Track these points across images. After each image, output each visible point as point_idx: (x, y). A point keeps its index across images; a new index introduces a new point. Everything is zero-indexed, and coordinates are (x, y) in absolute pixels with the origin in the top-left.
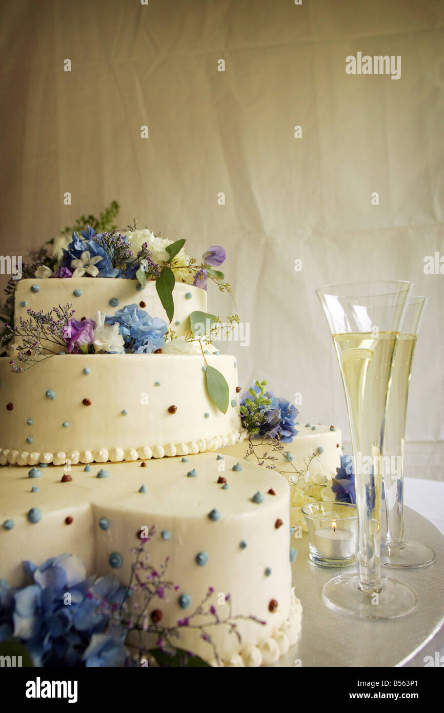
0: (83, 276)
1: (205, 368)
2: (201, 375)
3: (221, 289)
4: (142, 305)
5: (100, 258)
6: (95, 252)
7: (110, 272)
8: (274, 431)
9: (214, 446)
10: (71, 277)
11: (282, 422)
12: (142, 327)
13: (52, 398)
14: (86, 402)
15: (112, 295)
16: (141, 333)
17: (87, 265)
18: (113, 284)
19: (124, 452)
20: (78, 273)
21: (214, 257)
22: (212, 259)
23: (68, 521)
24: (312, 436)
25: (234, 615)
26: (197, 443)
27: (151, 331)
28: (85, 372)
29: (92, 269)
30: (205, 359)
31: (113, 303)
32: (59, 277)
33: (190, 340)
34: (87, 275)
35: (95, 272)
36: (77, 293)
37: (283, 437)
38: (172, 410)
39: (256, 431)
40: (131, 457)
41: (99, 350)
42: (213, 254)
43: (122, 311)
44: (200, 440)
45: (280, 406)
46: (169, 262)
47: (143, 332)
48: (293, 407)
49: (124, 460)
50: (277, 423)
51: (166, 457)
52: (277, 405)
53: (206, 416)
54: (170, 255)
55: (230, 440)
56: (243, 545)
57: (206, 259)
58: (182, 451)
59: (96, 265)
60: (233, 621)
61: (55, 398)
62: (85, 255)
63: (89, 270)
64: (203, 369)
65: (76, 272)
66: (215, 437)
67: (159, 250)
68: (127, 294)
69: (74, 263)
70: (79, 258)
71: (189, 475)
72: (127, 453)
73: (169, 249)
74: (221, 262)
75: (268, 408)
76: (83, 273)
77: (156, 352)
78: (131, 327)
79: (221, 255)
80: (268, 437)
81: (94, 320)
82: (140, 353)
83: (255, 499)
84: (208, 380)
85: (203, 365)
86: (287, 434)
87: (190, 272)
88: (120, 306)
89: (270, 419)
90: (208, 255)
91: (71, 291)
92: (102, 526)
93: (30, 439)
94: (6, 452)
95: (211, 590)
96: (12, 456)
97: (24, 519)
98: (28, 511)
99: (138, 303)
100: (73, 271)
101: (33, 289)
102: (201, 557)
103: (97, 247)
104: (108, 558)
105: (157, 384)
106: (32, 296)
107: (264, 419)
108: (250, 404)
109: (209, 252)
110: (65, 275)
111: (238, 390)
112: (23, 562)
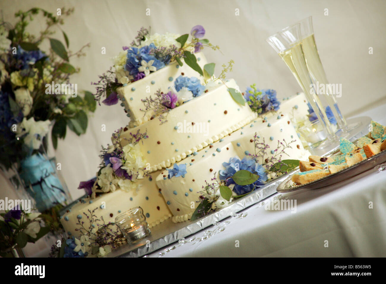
0: (150, 74)
1: (228, 89)
2: (228, 94)
3: (215, 49)
4: (183, 74)
5: (152, 61)
6: (147, 59)
7: (160, 65)
8: (269, 106)
10: (145, 76)
11: (271, 101)
12: (193, 84)
15: (168, 76)
17: (148, 67)
18: (165, 70)
20: (147, 73)
21: (199, 32)
22: (198, 34)
23: (228, 149)
28: (186, 112)
29: (153, 68)
30: (226, 86)
31: (170, 79)
32: (141, 78)
33: (214, 80)
34: (151, 72)
35: (154, 69)
36: (153, 82)
37: (275, 108)
38: (226, 112)
39: (261, 110)
41: (183, 102)
42: (197, 31)
43: (177, 81)
45: (266, 93)
46: (182, 46)
47: (194, 86)
48: (272, 90)
50: (269, 102)
51: (234, 132)
53: (239, 110)
54: (181, 43)
55: (253, 117)
58: (238, 127)
59: (153, 65)
62: (143, 63)
63: (151, 69)
65: (145, 72)
66: (246, 118)
68: (173, 72)
69: (140, 69)
70: (141, 65)
71: (251, 126)
73: (179, 40)
74: (203, 33)
75: (261, 96)
76: (149, 72)
77: (206, 92)
78: (188, 86)
79: (201, 29)
80: (268, 111)
81: (170, 91)
83: (278, 118)
84: (232, 94)
85: (226, 89)
86: (276, 105)
88: (174, 80)
89: (265, 101)
90: (194, 33)
91: (150, 83)
92: (238, 145)
93: (178, 149)
94: (168, 161)
95: (279, 141)
96: (173, 160)
97: (217, 152)
98: (216, 150)
99: (180, 74)
100: (143, 72)
101: (133, 90)
102: (272, 137)
103: (147, 56)
104: (244, 153)
105: (215, 104)
106: (134, 93)
107: (262, 102)
108: (251, 98)
109: (193, 31)
110: (143, 77)
111: (243, 94)
112: (222, 164)
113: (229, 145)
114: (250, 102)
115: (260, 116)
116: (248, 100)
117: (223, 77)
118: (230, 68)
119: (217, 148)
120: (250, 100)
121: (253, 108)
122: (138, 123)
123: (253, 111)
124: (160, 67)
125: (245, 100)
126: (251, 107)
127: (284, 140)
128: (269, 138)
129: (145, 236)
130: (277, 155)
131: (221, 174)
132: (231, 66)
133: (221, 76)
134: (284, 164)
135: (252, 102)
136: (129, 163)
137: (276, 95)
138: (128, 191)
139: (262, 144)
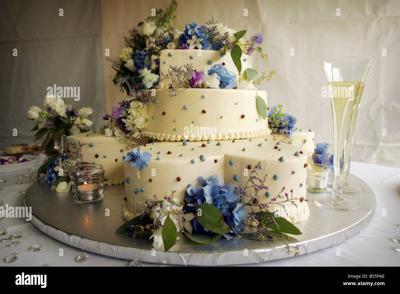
0: (194, 49)
1: (257, 97)
2: (254, 101)
3: (263, 57)
4: (224, 64)
5: (202, 39)
6: (198, 36)
7: (208, 46)
8: (285, 130)
9: (261, 135)
10: (188, 49)
11: (289, 126)
12: (227, 76)
13: (187, 110)
14: (204, 112)
15: (209, 59)
16: (226, 78)
17: (195, 43)
18: (210, 53)
19: (222, 136)
20: (192, 47)
21: (257, 40)
22: (256, 41)
23: (216, 161)
24: (301, 134)
25: (293, 198)
26: (253, 133)
27: (231, 78)
28: (203, 97)
29: (199, 45)
30: (257, 93)
31: (209, 63)
32: (182, 49)
33: (248, 83)
34: (196, 48)
35: (200, 46)
36: (192, 57)
38: (243, 117)
39: (276, 130)
40: (225, 138)
41: (207, 86)
42: (256, 38)
43: (215, 66)
44: (255, 132)
46: (236, 42)
47: (227, 78)
48: (294, 118)
49: (222, 140)
50: (286, 126)
51: (240, 139)
52: (287, 117)
53: (257, 120)
54: (236, 38)
55: (267, 133)
56: (293, 173)
57: (252, 40)
58: (248, 136)
59: (200, 43)
60: (292, 201)
61: (188, 109)
62: (194, 37)
63: (197, 46)
64: (256, 97)
65: (190, 46)
66: (260, 131)
67: (231, 36)
68: (216, 58)
69: (189, 41)
70: (191, 39)
71: (259, 145)
72: (224, 136)
73: (235, 35)
74: (261, 42)
75: (282, 118)
76: (194, 47)
77: (234, 88)
78: (221, 75)
79: (261, 38)
81: (202, 71)
82: (227, 88)
83: (296, 155)
84: (258, 103)
85: (255, 95)
87: (245, 47)
88: (213, 65)
89: (284, 124)
90: (253, 39)
91: (189, 56)
92: (231, 164)
93: (176, 129)
94: (164, 135)
95: (284, 188)
96: (167, 137)
97: (199, 159)
98: (200, 156)
99: (222, 63)
100: (189, 45)
101: (169, 55)
102: (277, 176)
103: (200, 33)
104: (233, 177)
105: (236, 104)
106: (169, 58)
107: (281, 124)
108: (274, 116)
109: (254, 37)
110: (185, 48)
111: (268, 109)
112: (199, 177)
113: (220, 157)
114: (270, 118)
115: (274, 135)
116: (269, 116)
117: (257, 83)
118: (269, 78)
119: (202, 155)
120: (271, 117)
121: (271, 125)
122: (159, 87)
123: (269, 127)
124: (206, 48)
125: (268, 115)
126: (269, 123)
127: (292, 191)
128: (273, 176)
129: (91, 201)
130: (271, 202)
131: (189, 191)
132: (270, 77)
133: (257, 82)
134: (276, 223)
135: (272, 120)
136: (129, 119)
137: (295, 123)
138: (122, 142)
139: (260, 181)
